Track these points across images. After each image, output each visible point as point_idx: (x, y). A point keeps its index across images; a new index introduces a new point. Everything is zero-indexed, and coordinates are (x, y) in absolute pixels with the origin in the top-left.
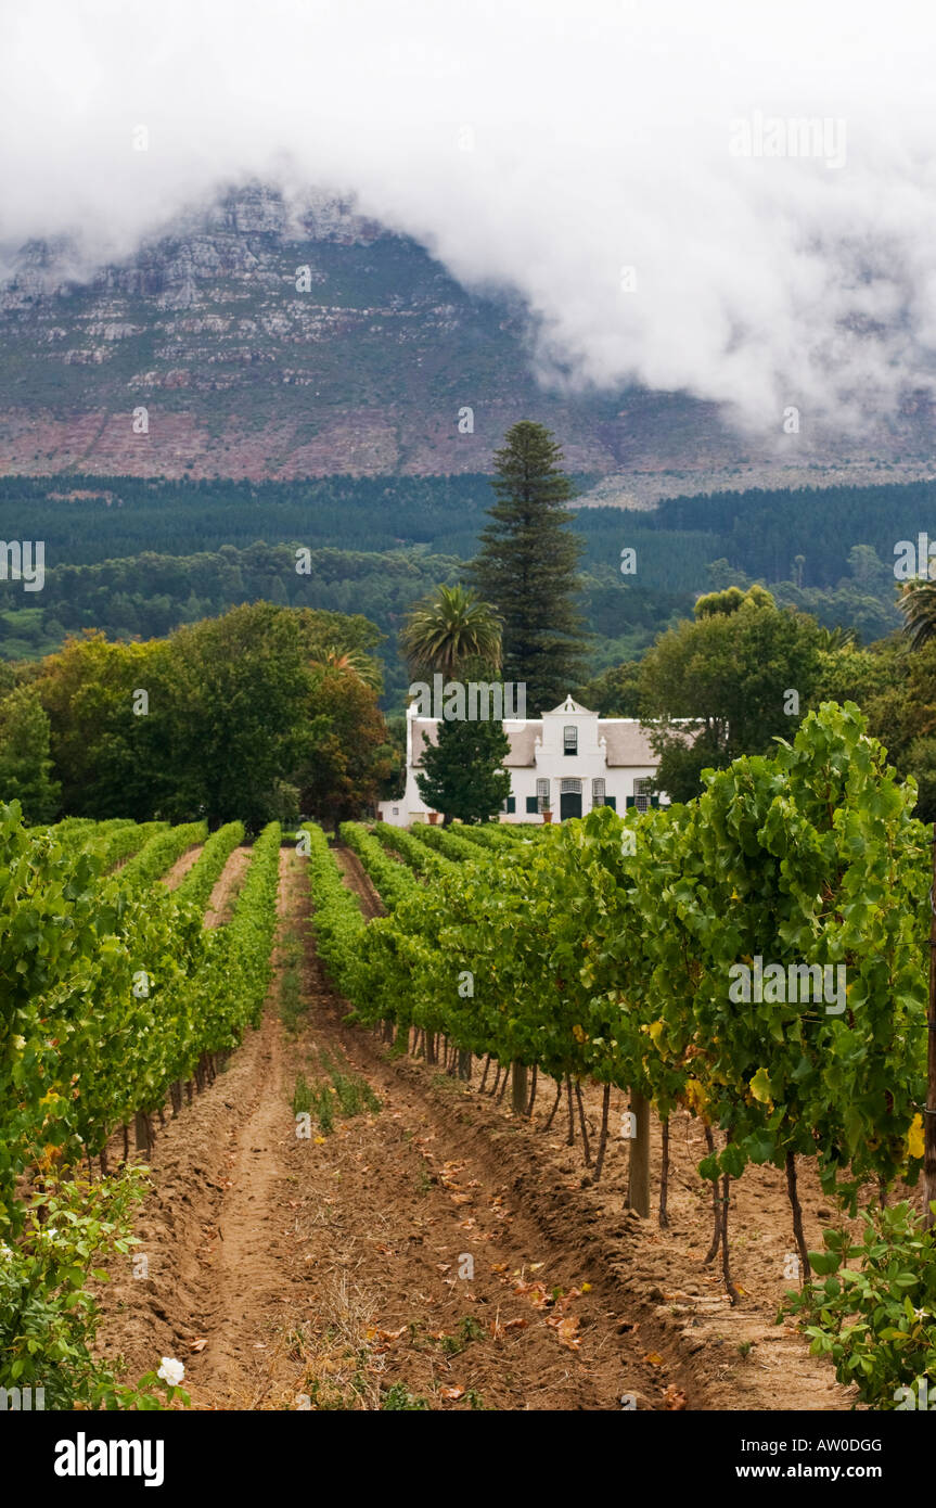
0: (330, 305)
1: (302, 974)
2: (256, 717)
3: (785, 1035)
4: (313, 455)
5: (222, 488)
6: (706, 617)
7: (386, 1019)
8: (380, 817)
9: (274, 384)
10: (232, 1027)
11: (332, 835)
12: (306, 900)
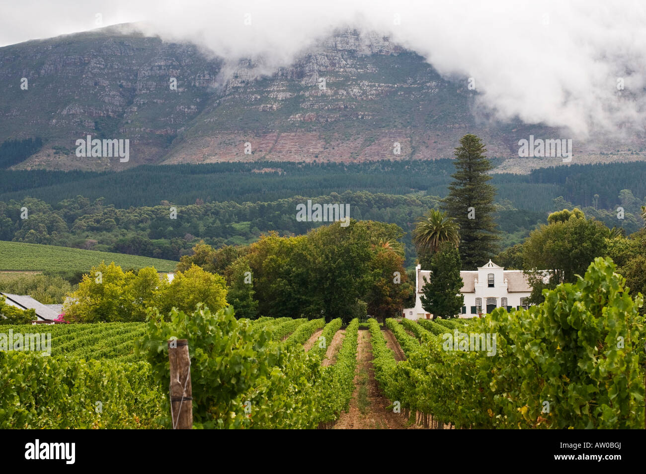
0: (379, 82)
1: (368, 388)
2: (347, 271)
3: (581, 412)
4: (373, 151)
5: (331, 166)
6: (553, 223)
7: (406, 407)
8: (404, 316)
9: (354, 119)
10: (334, 411)
11: (382, 324)
12: (370, 354)
